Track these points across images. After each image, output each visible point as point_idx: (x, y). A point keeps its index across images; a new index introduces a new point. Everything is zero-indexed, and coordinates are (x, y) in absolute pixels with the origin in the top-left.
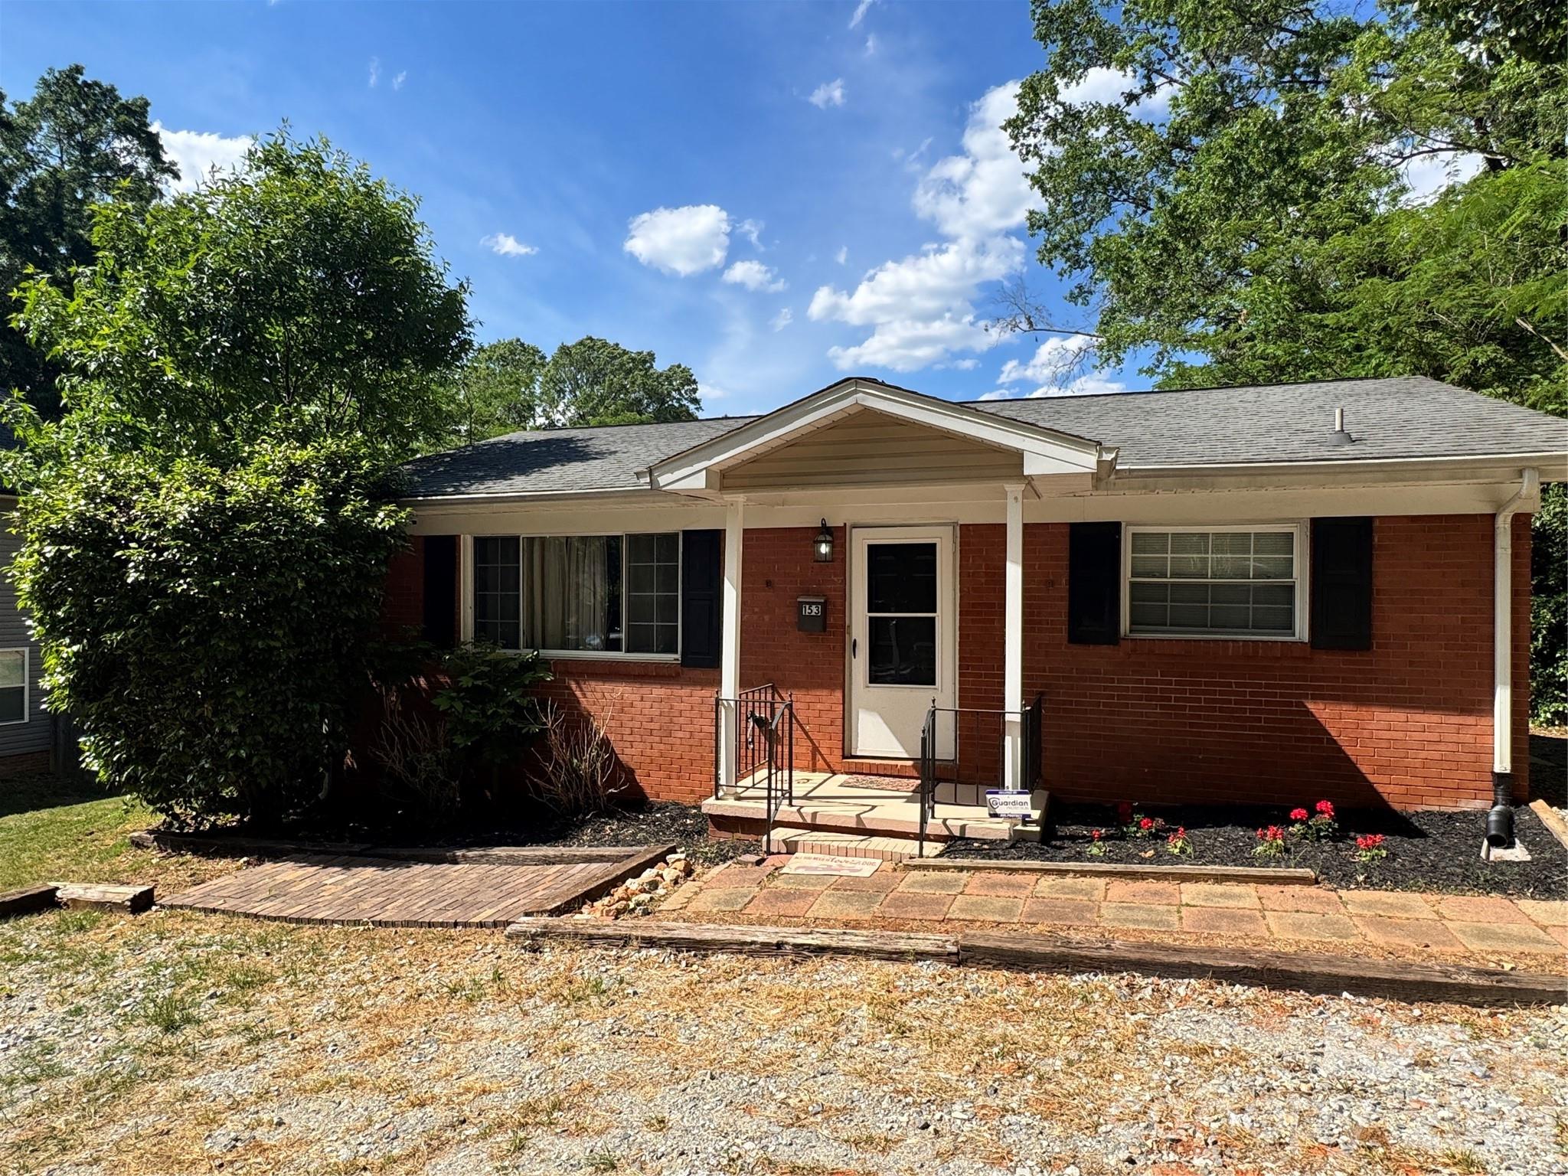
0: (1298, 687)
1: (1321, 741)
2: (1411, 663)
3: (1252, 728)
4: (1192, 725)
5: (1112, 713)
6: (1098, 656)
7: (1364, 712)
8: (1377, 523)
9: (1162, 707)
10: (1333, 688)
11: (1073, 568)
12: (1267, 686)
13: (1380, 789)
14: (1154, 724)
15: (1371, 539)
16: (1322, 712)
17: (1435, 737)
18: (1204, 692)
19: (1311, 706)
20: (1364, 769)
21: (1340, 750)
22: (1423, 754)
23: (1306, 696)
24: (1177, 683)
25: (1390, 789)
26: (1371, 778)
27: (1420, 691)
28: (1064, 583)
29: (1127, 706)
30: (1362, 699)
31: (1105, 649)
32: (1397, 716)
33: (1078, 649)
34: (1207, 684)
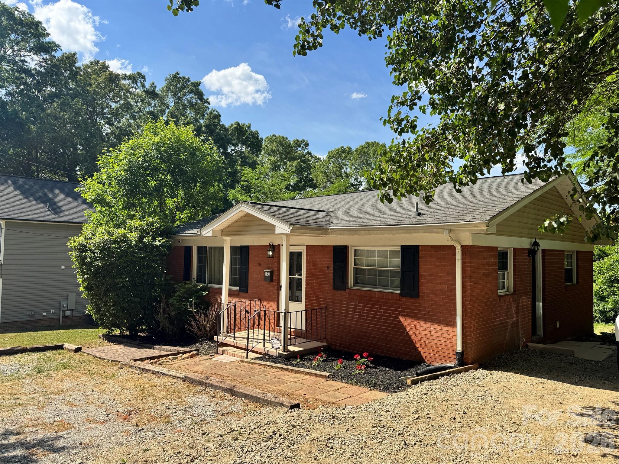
0: (398, 311)
1: (404, 333)
2: (432, 304)
3: (384, 326)
4: (367, 323)
5: (345, 316)
6: (342, 294)
7: (417, 323)
8: (420, 248)
9: (359, 315)
10: (408, 312)
11: (335, 262)
12: (389, 310)
13: (422, 354)
14: (357, 321)
15: (418, 255)
16: (405, 321)
17: (439, 335)
18: (371, 311)
19: (401, 318)
20: (417, 346)
21: (410, 337)
22: (436, 342)
23: (399, 315)
24: (363, 306)
25: (426, 355)
26: (420, 350)
27: (435, 316)
28: (332, 268)
29: (349, 314)
30: (416, 317)
31: (343, 292)
32: (427, 325)
33: (336, 292)
34: (371, 307)
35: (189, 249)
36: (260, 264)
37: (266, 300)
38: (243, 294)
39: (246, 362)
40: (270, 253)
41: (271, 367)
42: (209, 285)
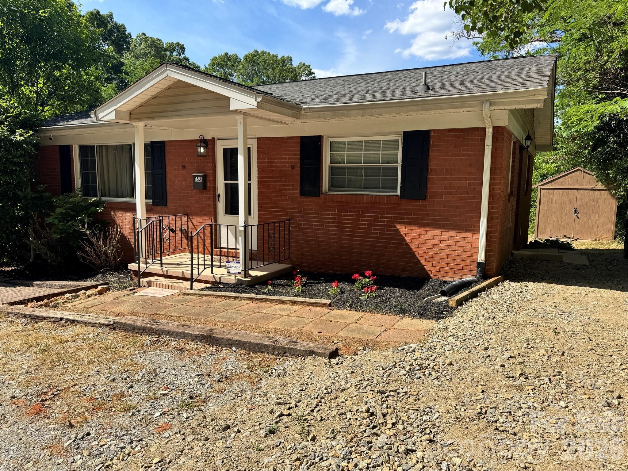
0: (394, 218)
1: (403, 244)
2: (444, 206)
3: (374, 238)
4: (350, 236)
5: (317, 229)
6: (312, 202)
7: (422, 231)
8: (432, 133)
9: (338, 227)
10: (409, 219)
11: (302, 159)
12: (381, 217)
13: (427, 268)
14: (334, 235)
15: (429, 142)
16: (403, 229)
17: (453, 244)
18: (355, 220)
19: (399, 227)
20: (420, 259)
21: (411, 250)
22: (447, 252)
23: (397, 222)
24: (344, 215)
25: (432, 268)
26: (424, 263)
27: (448, 220)
28: (298, 167)
29: (323, 226)
30: (420, 223)
31: (315, 199)
32: (437, 233)
33: (304, 199)
34: (356, 216)
35: (66, 150)
36: (184, 167)
37: (196, 215)
38: (159, 208)
39: (193, 295)
40: (202, 150)
41: (236, 298)
42: (103, 199)
